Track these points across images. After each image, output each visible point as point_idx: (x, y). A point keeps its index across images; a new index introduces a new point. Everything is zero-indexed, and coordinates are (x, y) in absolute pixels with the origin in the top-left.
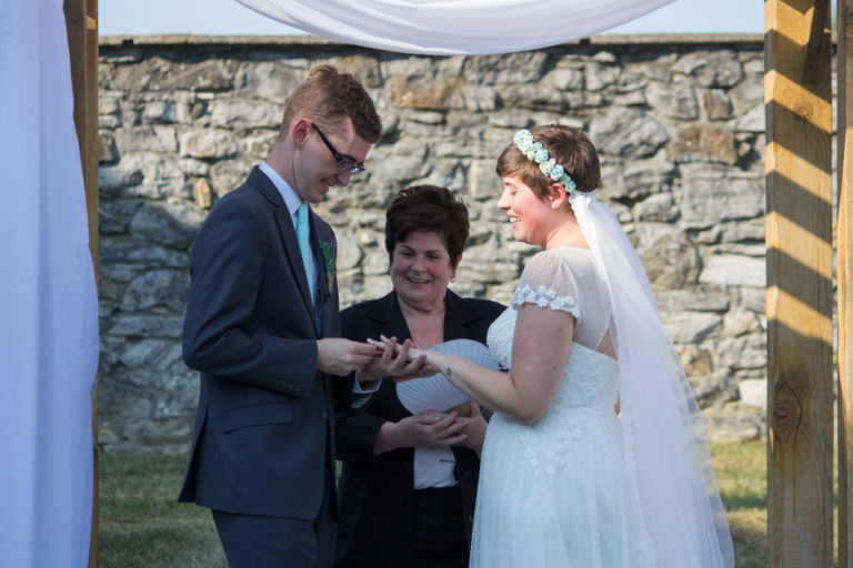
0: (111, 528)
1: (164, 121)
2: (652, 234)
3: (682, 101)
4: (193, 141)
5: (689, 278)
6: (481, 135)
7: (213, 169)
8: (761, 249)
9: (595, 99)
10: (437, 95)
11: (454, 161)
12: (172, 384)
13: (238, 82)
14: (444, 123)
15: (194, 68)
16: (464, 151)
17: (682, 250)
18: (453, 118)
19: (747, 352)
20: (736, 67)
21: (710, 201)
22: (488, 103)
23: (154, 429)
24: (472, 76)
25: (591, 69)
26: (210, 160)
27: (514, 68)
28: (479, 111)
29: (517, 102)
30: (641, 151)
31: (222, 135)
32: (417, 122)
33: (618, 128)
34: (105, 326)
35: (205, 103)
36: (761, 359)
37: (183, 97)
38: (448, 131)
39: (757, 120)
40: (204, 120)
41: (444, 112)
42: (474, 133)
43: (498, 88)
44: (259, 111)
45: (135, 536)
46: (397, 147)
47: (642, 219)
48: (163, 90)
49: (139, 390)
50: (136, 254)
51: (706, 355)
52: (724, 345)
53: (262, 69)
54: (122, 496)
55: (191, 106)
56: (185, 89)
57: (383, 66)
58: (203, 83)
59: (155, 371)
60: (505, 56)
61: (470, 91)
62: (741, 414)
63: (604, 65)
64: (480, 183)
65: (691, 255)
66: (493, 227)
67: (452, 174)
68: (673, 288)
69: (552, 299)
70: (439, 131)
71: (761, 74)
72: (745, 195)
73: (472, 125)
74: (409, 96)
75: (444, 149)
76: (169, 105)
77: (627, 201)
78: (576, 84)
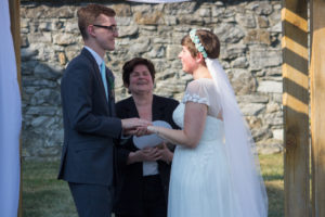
0: (27, 190)
1: (47, 30)
2: (238, 73)
3: (249, 20)
4: (58, 38)
5: (253, 90)
6: (171, 35)
7: (66, 49)
8: (281, 78)
9: (215, 20)
10: (154, 19)
11: (160, 45)
12: (51, 133)
14: (156, 30)
15: (58, 9)
16: (164, 41)
17: (250, 79)
18: (160, 28)
19: (276, 119)
20: (270, 7)
21: (261, 60)
22: (174, 22)
23: (44, 151)
24: (167, 11)
25: (214, 8)
26: (65, 45)
27: (184, 8)
28: (170, 25)
29: (185, 22)
30: (234, 40)
31: (69, 35)
32: (146, 30)
33: (224, 31)
34: (24, 111)
35: (63, 23)
36: (281, 121)
37: (54, 21)
38: (158, 33)
39: (278, 28)
40: (62, 30)
41: (156, 25)
42: (168, 34)
43: (177, 16)
45: (37, 193)
46: (139, 39)
47: (234, 67)
48: (46, 18)
49: (38, 136)
50: (37, 83)
51: (259, 120)
52: (267, 116)
54: (31, 177)
55: (57, 24)
56: (55, 17)
57: (132, 8)
58: (62, 15)
59: (44, 128)
60: (180, 3)
61: (166, 17)
62: (273, 143)
63: (219, 7)
64: (171, 53)
65: (253, 81)
66: (175, 71)
67: (160, 50)
68: (246, 94)
70: (155, 33)
71: (280, 9)
72: (274, 57)
73: (168, 31)
74: (142, 20)
75: (157, 40)
76: (49, 24)
77: (228, 60)
78: (208, 14)
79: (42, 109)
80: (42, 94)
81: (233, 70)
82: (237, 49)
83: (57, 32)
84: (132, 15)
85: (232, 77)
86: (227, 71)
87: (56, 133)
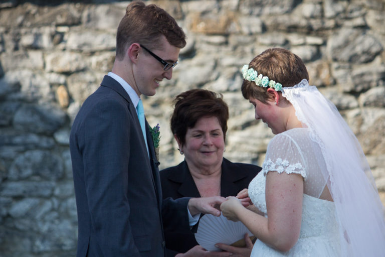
1: (35, 47)
2: (373, 115)
4: (55, 61)
6: (252, 51)
7: (69, 80)
9: (330, 23)
10: (222, 24)
11: (234, 70)
12: (45, 228)
13: (84, 19)
14: (226, 43)
15: (54, 10)
16: (241, 62)
18: (233, 40)
22: (257, 28)
24: (245, 10)
25: (327, 3)
26: (67, 74)
27: (274, 4)
28: (251, 34)
29: (277, 27)
30: (363, 58)
31: (74, 56)
32: (209, 43)
33: (347, 43)
35: (62, 34)
37: (47, 31)
38: (230, 48)
40: (62, 46)
41: (226, 35)
42: (248, 49)
43: (263, 18)
44: (99, 39)
46: (196, 60)
47: (365, 105)
48: (33, 26)
53: (101, 10)
55: (52, 36)
56: (49, 24)
57: (184, 5)
58: (60, 20)
59: (33, 220)
61: (244, 21)
67: (233, 78)
69: (286, 167)
70: (224, 49)
75: (228, 61)
76: (38, 36)
77: (354, 93)
78: (317, 13)
79: (30, 185)
80: (28, 159)
81: (363, 110)
82: (370, 74)
83: (53, 50)
84: (183, 17)
85: (361, 122)
86: (351, 114)
87: (54, 227)
